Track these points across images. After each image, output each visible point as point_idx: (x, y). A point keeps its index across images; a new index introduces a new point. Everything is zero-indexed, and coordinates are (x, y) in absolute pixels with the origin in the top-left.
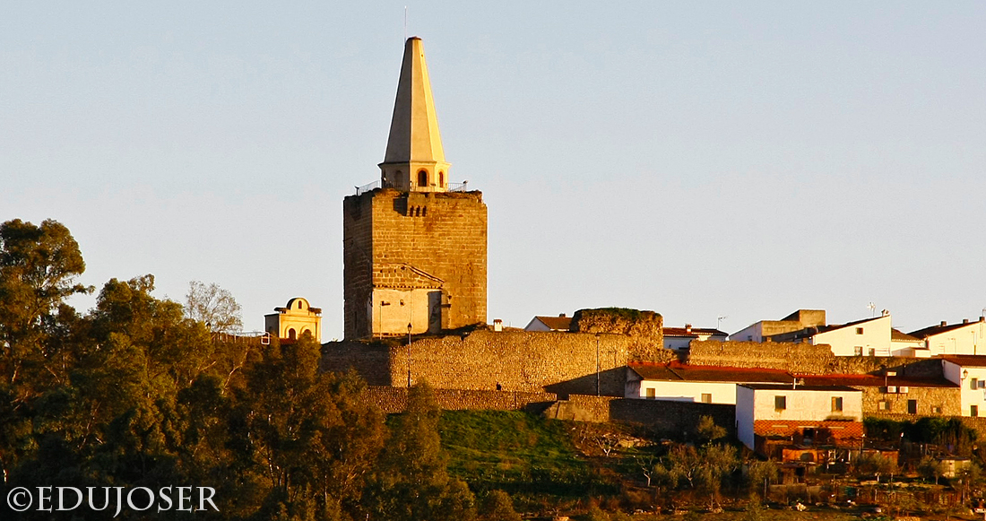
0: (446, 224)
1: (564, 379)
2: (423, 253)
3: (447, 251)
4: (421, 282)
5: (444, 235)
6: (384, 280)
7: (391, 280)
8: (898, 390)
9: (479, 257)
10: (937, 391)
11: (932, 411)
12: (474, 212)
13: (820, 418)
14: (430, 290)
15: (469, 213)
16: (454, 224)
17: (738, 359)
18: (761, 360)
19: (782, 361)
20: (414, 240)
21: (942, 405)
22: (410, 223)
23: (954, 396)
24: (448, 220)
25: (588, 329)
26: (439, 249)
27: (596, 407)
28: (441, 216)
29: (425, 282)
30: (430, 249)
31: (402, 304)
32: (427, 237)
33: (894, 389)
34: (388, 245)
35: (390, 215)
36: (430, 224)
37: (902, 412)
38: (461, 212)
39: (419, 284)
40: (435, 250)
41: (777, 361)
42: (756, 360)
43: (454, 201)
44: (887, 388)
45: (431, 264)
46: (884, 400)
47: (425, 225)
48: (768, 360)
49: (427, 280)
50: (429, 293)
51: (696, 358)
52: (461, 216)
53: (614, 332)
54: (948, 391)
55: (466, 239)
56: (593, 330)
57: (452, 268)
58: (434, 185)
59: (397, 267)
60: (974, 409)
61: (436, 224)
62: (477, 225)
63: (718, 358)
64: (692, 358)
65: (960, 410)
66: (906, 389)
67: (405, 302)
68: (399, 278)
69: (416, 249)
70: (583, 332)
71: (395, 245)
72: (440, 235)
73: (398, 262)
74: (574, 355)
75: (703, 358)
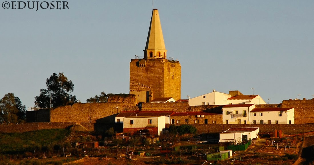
0: (151, 69)
1: (101, 117)
2: (145, 79)
3: (152, 78)
4: (144, 88)
5: (151, 73)
6: (133, 89)
7: (135, 88)
8: (200, 116)
9: (162, 79)
10: (214, 116)
11: (213, 122)
12: (160, 64)
13: (144, 127)
14: (147, 91)
15: (158, 65)
16: (154, 69)
17: (158, 108)
18: (165, 108)
19: (172, 108)
20: (142, 75)
21: (216, 120)
22: (141, 70)
23: (220, 117)
24: (152, 68)
25: (110, 101)
26: (150, 77)
27: (89, 126)
28: (150, 67)
29: (145, 88)
30: (147, 78)
31: (138, 96)
32: (146, 74)
33: (199, 116)
34: (134, 77)
35: (135, 67)
36: (147, 70)
37: (203, 123)
38: (156, 65)
39: (143, 89)
40: (148, 78)
41: (170, 108)
42: (163, 108)
43: (154, 61)
44: (197, 116)
45: (147, 82)
46: (196, 120)
47: (145, 70)
48: (167, 108)
49: (146, 88)
50: (147, 92)
51: (144, 109)
52: (156, 66)
53: (118, 102)
54: (218, 116)
55: (158, 74)
56: (112, 101)
57: (154, 83)
58: (155, 56)
59: (137, 84)
60: (227, 121)
61: (148, 69)
62: (161, 69)
63: (151, 109)
64: (143, 109)
65: (222, 122)
66: (203, 116)
67: (139, 95)
68: (138, 87)
69: (143, 78)
70: (109, 102)
71: (136, 77)
72: (150, 73)
73: (137, 82)
74: (104, 110)
75: (146, 109)
